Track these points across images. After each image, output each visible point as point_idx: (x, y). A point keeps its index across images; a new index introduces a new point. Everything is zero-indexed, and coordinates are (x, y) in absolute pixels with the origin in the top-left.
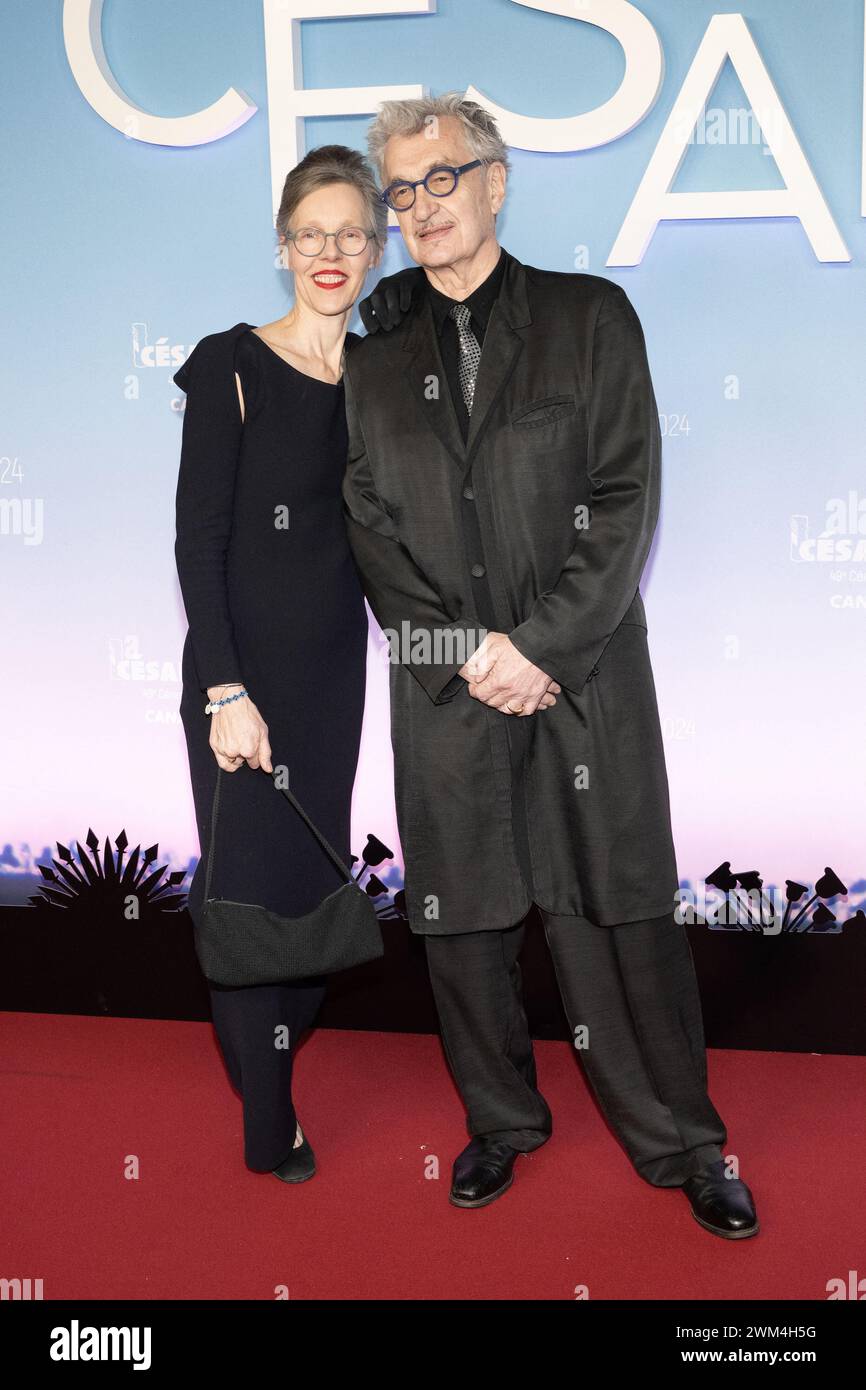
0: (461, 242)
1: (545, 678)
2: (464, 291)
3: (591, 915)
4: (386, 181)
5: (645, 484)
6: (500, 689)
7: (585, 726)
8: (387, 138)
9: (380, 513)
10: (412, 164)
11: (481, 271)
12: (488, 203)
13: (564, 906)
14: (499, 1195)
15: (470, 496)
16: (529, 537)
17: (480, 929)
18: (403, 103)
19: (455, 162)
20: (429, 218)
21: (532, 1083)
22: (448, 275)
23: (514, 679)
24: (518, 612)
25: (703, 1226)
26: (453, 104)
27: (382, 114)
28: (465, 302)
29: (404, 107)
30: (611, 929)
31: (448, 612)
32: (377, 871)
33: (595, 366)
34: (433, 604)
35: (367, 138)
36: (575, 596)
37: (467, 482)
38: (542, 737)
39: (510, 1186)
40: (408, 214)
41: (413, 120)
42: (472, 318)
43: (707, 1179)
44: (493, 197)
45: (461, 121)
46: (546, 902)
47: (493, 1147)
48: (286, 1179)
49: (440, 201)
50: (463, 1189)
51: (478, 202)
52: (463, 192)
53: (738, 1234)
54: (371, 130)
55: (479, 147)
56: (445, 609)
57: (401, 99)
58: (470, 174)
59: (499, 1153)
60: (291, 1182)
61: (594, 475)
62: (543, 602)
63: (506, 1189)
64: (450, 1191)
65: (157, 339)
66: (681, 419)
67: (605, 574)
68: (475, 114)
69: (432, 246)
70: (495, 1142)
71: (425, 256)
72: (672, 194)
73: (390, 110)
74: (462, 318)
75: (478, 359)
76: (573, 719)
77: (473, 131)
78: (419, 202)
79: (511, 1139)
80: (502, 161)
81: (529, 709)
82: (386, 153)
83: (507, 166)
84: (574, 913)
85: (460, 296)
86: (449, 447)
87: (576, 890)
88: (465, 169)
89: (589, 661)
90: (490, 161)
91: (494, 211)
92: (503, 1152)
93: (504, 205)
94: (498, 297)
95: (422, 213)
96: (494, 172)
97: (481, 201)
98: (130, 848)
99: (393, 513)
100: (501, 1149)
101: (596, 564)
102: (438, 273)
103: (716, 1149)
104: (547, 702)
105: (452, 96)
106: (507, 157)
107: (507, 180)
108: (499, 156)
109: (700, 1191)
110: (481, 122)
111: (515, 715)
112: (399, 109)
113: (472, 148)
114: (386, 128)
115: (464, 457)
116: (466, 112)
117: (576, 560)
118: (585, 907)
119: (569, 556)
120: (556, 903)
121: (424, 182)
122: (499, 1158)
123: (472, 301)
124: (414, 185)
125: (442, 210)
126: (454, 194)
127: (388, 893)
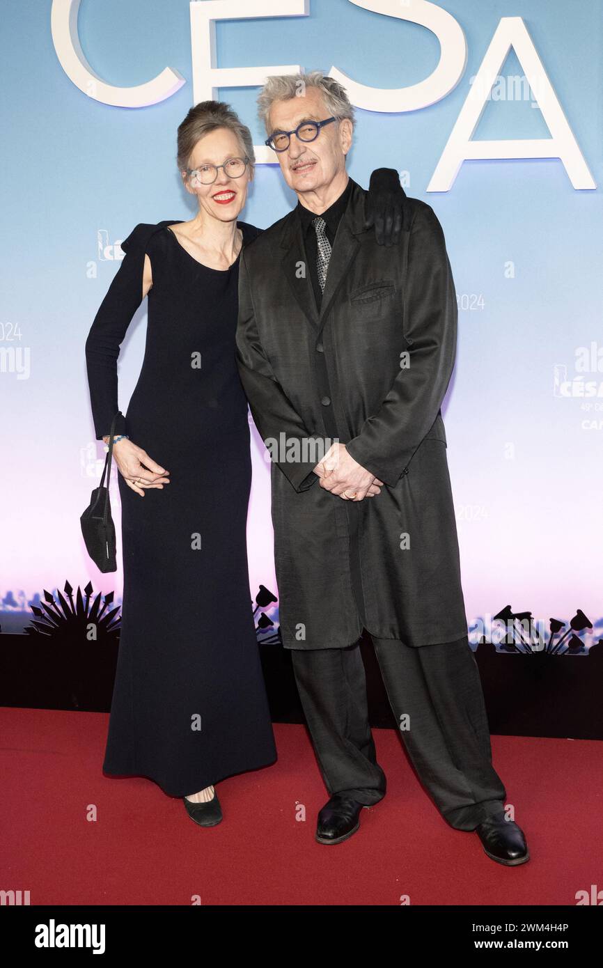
0: (322, 174)
1: (370, 476)
2: (322, 208)
3: (405, 639)
4: (270, 131)
5: (441, 342)
6: (339, 482)
7: (399, 509)
8: (271, 101)
9: (262, 360)
10: (289, 119)
11: (335, 193)
12: (340, 147)
13: (387, 632)
14: (350, 836)
15: (321, 349)
16: (361, 379)
17: (328, 647)
18: (283, 77)
19: (317, 118)
20: (299, 156)
21: (372, 758)
22: (312, 197)
23: (347, 476)
24: (354, 429)
25: (491, 858)
26: (317, 78)
27: (268, 85)
28: (323, 216)
29: (282, 81)
30: (417, 648)
31: (306, 429)
32: (266, 611)
33: (410, 260)
34: (297, 424)
35: (258, 102)
36: (391, 420)
37: (319, 340)
38: (372, 516)
39: (357, 830)
40: (285, 154)
41: (288, 87)
42: (326, 227)
43: (492, 825)
44: (343, 143)
45: (322, 90)
46: (374, 630)
47: (347, 802)
48: (202, 824)
49: (306, 145)
50: (325, 831)
51: (333, 146)
52: (323, 138)
53: (515, 862)
54: (260, 96)
55: (334, 109)
56: (305, 426)
57: (281, 75)
58: (327, 127)
59: (350, 806)
60: (205, 826)
61: (409, 336)
62: (369, 423)
63: (355, 832)
64: (315, 832)
65: (115, 241)
66: (478, 299)
67: (412, 404)
68: (332, 86)
69: (301, 177)
70: (346, 799)
71: (297, 184)
72: (472, 142)
73: (273, 82)
74: (320, 226)
75: (329, 255)
76: (391, 504)
77: (330, 96)
78: (293, 146)
79: (358, 797)
80: (350, 118)
81: (360, 497)
82: (270, 112)
83: (353, 122)
84: (393, 637)
85: (320, 211)
86: (308, 316)
87: (394, 621)
88: (324, 123)
89: (401, 465)
90: (341, 118)
91: (344, 152)
92: (353, 806)
93: (352, 149)
94: (344, 212)
95: (295, 153)
96: (345, 126)
97: (335, 145)
98: (95, 594)
99: (271, 360)
100: (351, 803)
101: (405, 397)
102: (304, 195)
103: (499, 803)
104: (373, 491)
105: (316, 73)
106: (353, 116)
107: (353, 132)
108: (348, 115)
109: (488, 833)
110: (336, 92)
111: (351, 500)
112: (279, 81)
113: (330, 109)
114: (270, 94)
115: (318, 323)
116: (325, 84)
117: (392, 395)
118: (401, 633)
119: (389, 392)
120: (381, 630)
121: (296, 132)
122: (349, 810)
123: (328, 215)
124: (289, 134)
125: (308, 150)
126: (317, 139)
127: (273, 626)
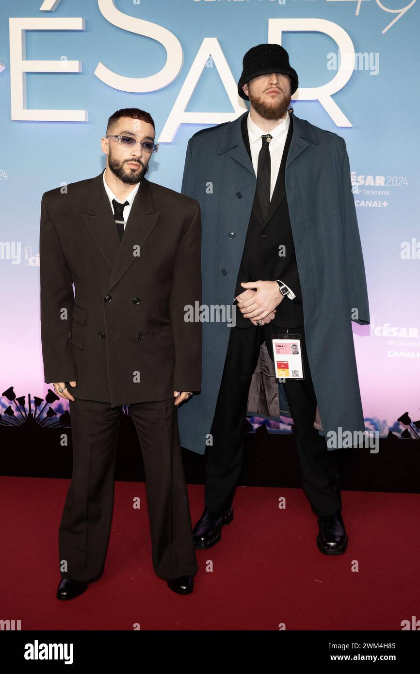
32: (52, 406)
72: (186, 113)
127: (57, 416)
